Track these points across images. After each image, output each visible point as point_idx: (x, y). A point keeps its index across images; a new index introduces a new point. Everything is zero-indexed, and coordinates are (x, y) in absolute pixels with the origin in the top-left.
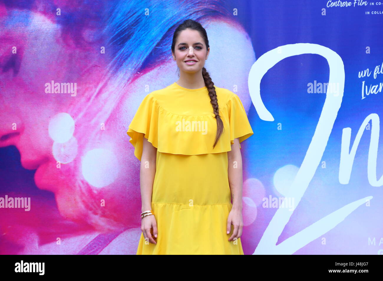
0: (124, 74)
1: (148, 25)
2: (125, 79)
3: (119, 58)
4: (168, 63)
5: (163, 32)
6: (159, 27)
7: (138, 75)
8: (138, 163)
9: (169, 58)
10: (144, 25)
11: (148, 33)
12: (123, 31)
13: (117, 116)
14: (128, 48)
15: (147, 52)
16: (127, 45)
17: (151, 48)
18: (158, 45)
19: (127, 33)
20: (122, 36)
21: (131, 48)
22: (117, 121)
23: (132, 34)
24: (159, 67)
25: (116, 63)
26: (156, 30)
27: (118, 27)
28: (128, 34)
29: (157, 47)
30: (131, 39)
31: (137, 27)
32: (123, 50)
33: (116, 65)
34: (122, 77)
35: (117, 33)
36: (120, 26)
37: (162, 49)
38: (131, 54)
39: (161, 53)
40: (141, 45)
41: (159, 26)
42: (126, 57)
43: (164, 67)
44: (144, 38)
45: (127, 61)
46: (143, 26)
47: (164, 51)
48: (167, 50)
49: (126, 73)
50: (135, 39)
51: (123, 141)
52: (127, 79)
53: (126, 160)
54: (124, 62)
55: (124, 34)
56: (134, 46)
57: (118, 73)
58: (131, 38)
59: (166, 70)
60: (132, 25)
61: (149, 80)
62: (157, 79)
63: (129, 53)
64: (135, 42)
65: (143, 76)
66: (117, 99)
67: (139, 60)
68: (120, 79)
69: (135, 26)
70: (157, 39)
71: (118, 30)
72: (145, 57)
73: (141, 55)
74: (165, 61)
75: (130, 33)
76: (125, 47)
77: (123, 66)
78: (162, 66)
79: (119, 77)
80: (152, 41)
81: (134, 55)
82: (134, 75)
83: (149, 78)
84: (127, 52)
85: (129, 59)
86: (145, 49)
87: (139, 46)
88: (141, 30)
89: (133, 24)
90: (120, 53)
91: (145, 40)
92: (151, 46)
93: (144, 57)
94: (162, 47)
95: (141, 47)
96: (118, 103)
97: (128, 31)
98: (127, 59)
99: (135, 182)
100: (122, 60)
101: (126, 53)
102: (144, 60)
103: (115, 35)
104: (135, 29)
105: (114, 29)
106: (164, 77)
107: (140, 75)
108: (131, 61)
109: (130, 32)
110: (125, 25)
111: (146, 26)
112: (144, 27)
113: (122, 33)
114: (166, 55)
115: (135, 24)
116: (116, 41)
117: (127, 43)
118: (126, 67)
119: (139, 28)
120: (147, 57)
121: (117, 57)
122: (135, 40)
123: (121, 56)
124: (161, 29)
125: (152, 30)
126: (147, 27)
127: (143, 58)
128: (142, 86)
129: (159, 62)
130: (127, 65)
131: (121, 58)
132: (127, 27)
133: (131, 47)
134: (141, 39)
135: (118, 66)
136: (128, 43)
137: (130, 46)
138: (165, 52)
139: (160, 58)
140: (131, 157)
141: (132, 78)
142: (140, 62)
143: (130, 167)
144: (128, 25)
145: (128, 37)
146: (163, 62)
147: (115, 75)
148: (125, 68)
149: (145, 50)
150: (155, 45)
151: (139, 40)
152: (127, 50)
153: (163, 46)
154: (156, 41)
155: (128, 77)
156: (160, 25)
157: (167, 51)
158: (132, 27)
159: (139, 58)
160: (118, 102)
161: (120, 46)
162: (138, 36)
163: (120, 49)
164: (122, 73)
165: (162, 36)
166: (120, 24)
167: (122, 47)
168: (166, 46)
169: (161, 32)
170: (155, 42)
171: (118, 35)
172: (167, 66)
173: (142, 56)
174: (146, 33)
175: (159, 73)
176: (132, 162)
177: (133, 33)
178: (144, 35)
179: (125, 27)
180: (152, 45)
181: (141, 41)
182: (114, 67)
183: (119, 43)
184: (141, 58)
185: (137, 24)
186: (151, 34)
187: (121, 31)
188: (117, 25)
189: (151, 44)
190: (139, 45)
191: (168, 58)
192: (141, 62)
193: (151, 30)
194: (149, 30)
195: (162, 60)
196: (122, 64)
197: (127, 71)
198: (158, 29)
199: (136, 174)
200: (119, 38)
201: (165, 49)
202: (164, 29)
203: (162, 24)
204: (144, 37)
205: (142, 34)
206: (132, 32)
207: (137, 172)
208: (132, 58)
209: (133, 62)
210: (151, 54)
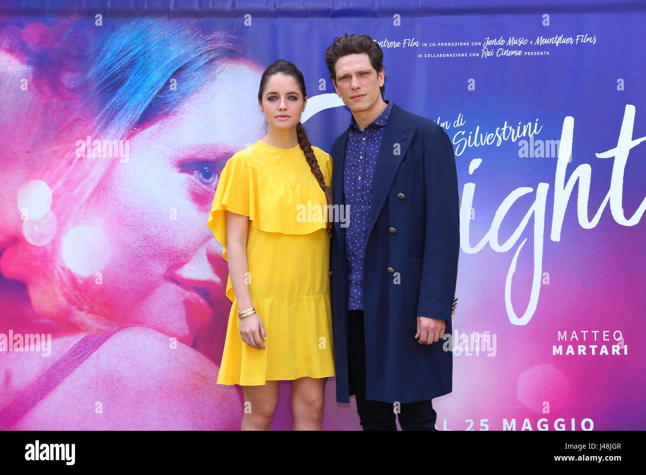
0: (117, 130)
1: (147, 67)
2: (117, 137)
3: (109, 109)
4: (173, 116)
5: (167, 76)
6: (160, 71)
7: (135, 132)
8: (135, 245)
9: (175, 110)
10: (142, 67)
11: (147, 77)
12: (114, 74)
13: (108, 185)
14: (121, 97)
15: (145, 101)
16: (119, 92)
17: (151, 96)
18: (160, 92)
19: (119, 77)
20: (113, 82)
21: (125, 97)
22: (107, 190)
23: (125, 79)
24: (161, 122)
25: (105, 116)
26: (157, 74)
27: (107, 70)
28: (121, 78)
29: (159, 96)
30: (125, 86)
31: (133, 69)
32: (114, 100)
33: (105, 119)
34: (114, 133)
35: (106, 77)
36: (109, 68)
37: (164, 98)
38: (125, 104)
39: (164, 103)
40: (138, 93)
41: (160, 69)
42: (118, 108)
43: (168, 122)
44: (142, 84)
45: (120, 114)
46: (140, 69)
47: (168, 101)
48: (172, 99)
49: (119, 129)
50: (130, 85)
51: (115, 216)
52: (120, 136)
53: (120, 241)
54: (116, 114)
55: (115, 78)
56: (129, 94)
57: (108, 129)
58: (125, 84)
59: (171, 125)
60: (126, 68)
61: (148, 138)
62: (159, 136)
63: (122, 104)
64: (130, 89)
65: (141, 133)
66: (108, 162)
67: (136, 112)
68: (111, 136)
69: (129, 69)
70: (158, 85)
71: (108, 74)
72: (144, 108)
73: (138, 106)
74: (169, 114)
75: (124, 78)
76: (117, 96)
77: (115, 120)
78: (165, 120)
79: (109, 134)
80: (152, 87)
81: (129, 106)
82: (129, 131)
83: (149, 136)
84: (120, 102)
85: (123, 111)
86: (143, 98)
87: (135, 95)
88: (137, 74)
89: (128, 66)
90: (110, 104)
91: (144, 86)
92: (150, 95)
93: (141, 108)
94: (164, 95)
95: (138, 95)
96: (109, 168)
97: (121, 75)
98: (119, 110)
99: (131, 268)
100: (113, 112)
101: (118, 103)
102: (142, 112)
103: (104, 79)
104: (129, 72)
105: (102, 73)
106: (168, 134)
107: (137, 132)
108: (126, 113)
109: (123, 76)
110: (117, 67)
111: (145, 69)
112: (141, 71)
113: (112, 77)
114: (170, 105)
115: (130, 66)
116: (105, 88)
117: (119, 90)
118: (119, 121)
119: (135, 72)
120: (146, 108)
121: (106, 108)
122: (130, 87)
123: (112, 106)
124: (163, 72)
125: (152, 75)
126: (145, 71)
127: (140, 110)
128: (140, 146)
129: (161, 115)
130: (120, 119)
131: (111, 109)
132: (119, 70)
133: (125, 95)
134: (138, 85)
135: (108, 120)
136: (121, 91)
137: (124, 93)
138: (169, 103)
139: (162, 110)
140: (126, 237)
141: (126, 136)
142: (137, 115)
143: (125, 249)
144: (121, 67)
145: (121, 83)
146: (166, 115)
147: (104, 132)
148: (118, 123)
149: (144, 100)
150: (156, 93)
151: (135, 86)
152: (120, 100)
153: (167, 95)
154: (158, 87)
155: (122, 133)
156: (162, 67)
157: (172, 101)
158: (126, 70)
159: (136, 110)
160: (109, 165)
161: (110, 94)
162: (134, 82)
163: (110, 98)
164: (113, 129)
165: (165, 81)
166: (109, 66)
167: (112, 96)
168: (171, 95)
169: (164, 76)
170: (156, 89)
171: (108, 80)
172: (173, 120)
173: (139, 108)
174: (144, 77)
175: (161, 129)
176: (128, 243)
177: (128, 78)
178: (141, 80)
179: (117, 70)
180: (152, 93)
181: (137, 87)
182: (104, 121)
183: (109, 90)
184: (138, 110)
185: (132, 67)
186: (150, 79)
187: (112, 75)
188: (106, 67)
189: (151, 91)
190: (135, 93)
191: (173, 110)
192: (139, 115)
193: (151, 73)
194: (149, 74)
195: (165, 112)
196: (114, 117)
197: (120, 126)
198: (159, 73)
199: (133, 258)
200: (109, 84)
201: (169, 98)
202: (167, 73)
203: (165, 66)
204: (141, 82)
205: (139, 80)
206: (126, 76)
207: (134, 255)
208: (127, 110)
209: (128, 114)
210: (150, 105)
